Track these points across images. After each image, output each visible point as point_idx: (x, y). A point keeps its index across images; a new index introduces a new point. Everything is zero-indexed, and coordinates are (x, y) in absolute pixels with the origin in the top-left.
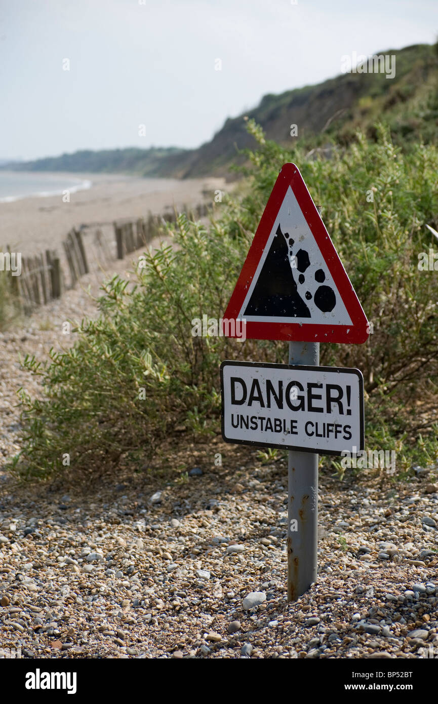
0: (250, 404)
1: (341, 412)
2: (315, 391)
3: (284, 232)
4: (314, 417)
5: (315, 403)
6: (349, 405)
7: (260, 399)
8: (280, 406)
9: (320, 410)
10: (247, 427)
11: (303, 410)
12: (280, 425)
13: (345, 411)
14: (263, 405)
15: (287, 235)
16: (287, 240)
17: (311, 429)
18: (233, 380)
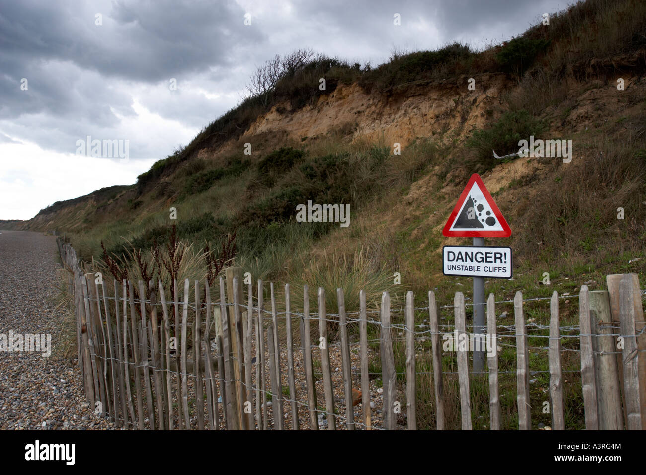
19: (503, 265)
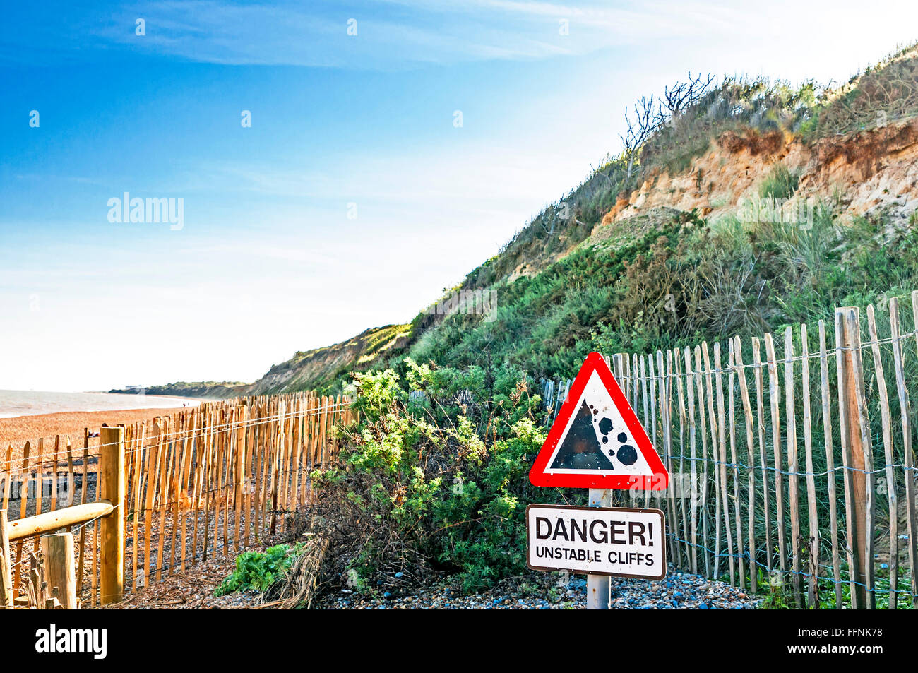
0: (554, 538)
1: (643, 543)
2: (617, 527)
3: (588, 404)
4: (617, 548)
5: (618, 537)
6: (651, 538)
7: (564, 534)
8: (584, 539)
9: (624, 542)
10: (552, 556)
11: (606, 542)
12: (584, 555)
13: (647, 543)
14: (567, 539)
15: (592, 407)
16: (592, 411)
17: (613, 557)
18: (539, 520)
19: (646, 550)
